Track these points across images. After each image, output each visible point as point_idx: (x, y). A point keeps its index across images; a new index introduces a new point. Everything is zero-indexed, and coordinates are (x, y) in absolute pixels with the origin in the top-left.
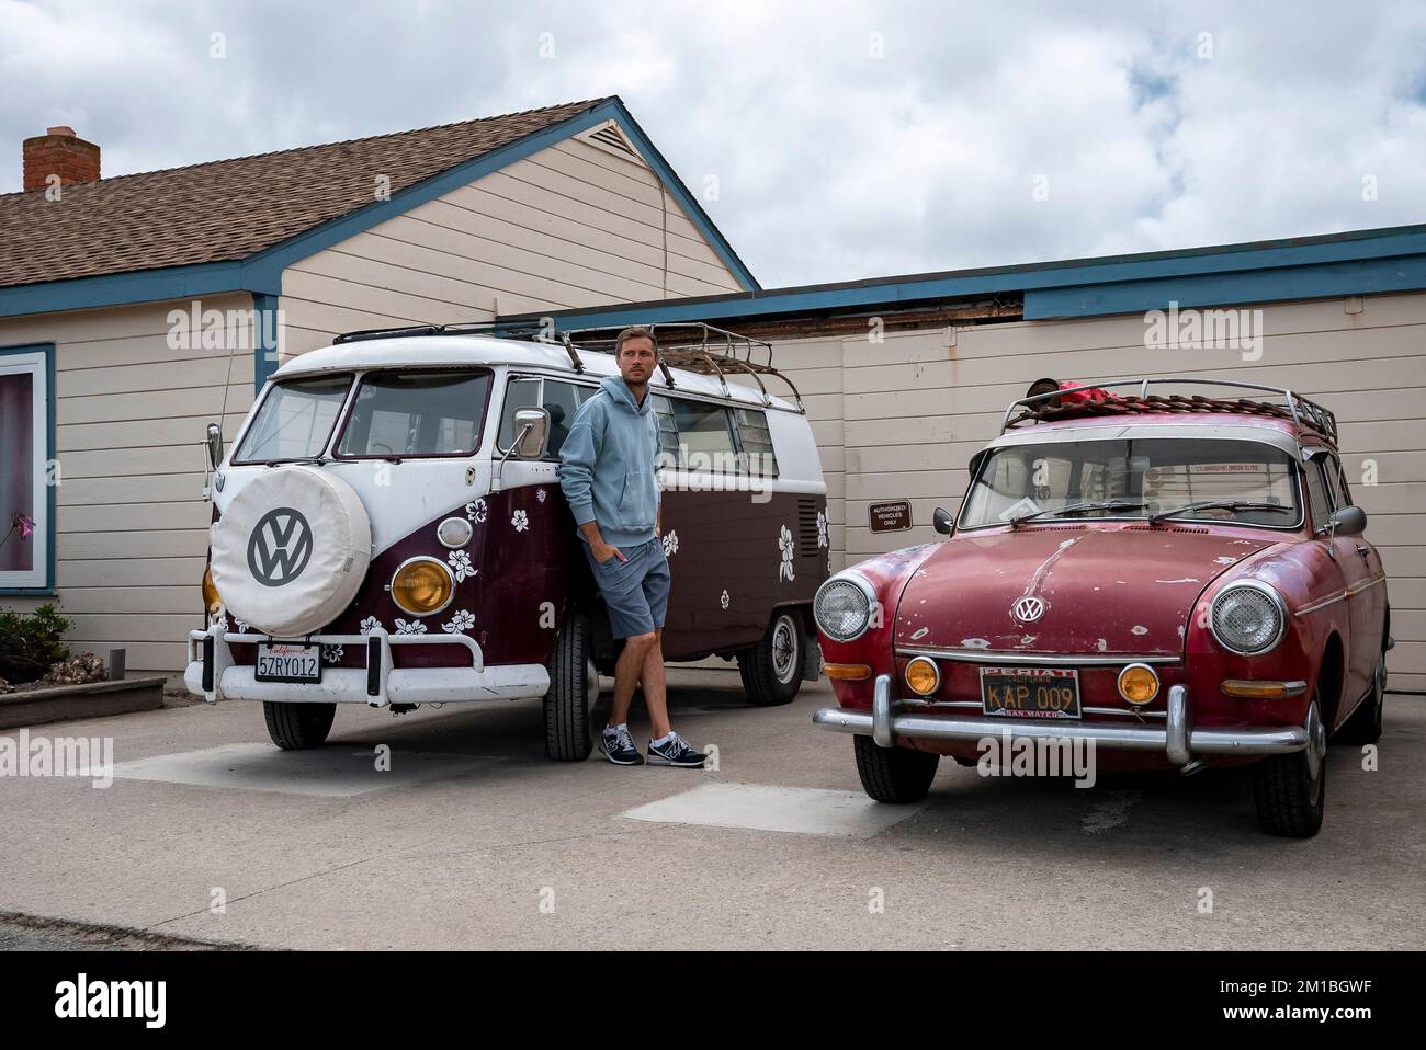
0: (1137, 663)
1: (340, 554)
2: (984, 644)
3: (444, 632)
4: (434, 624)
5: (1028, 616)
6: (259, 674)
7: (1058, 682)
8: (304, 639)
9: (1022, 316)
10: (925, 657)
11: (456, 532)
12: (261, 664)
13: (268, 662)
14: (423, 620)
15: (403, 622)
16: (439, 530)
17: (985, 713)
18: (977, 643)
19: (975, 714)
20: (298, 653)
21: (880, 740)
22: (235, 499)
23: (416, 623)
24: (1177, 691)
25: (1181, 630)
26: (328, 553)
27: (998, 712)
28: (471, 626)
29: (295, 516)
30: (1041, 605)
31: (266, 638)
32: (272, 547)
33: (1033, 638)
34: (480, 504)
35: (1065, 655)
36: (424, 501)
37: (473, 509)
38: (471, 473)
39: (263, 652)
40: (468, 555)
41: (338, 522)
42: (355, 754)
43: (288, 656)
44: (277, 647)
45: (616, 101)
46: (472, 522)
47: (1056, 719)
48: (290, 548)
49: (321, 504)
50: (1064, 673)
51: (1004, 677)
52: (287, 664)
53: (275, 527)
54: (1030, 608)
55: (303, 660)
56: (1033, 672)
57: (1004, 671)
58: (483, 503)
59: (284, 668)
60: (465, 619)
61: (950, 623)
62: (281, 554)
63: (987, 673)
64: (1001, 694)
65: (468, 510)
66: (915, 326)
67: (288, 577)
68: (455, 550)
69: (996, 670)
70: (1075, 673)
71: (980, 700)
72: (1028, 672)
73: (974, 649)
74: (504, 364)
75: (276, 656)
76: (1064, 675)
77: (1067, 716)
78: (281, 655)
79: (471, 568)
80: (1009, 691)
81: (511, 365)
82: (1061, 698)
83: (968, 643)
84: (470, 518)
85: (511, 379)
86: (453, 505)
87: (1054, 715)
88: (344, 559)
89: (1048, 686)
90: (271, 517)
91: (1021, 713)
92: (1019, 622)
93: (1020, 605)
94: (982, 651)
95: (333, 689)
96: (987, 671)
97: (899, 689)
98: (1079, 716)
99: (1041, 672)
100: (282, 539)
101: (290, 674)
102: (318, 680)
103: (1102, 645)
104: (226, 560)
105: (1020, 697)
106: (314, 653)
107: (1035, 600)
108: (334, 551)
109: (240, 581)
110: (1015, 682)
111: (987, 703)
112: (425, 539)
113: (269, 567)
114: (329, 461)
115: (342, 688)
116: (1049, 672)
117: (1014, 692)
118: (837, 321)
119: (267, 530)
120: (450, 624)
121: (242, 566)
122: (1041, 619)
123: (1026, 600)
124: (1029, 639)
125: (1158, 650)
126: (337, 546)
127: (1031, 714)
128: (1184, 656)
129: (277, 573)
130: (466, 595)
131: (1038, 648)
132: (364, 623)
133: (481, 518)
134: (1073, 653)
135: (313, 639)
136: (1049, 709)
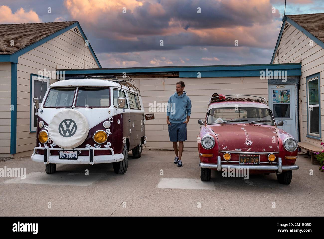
0: (271, 153)
1: (85, 130)
2: (240, 150)
3: (105, 147)
4: (103, 146)
5: (249, 144)
6: (60, 157)
7: (256, 157)
8: (73, 149)
9: (179, 76)
10: (227, 152)
11: (107, 125)
12: (61, 155)
13: (63, 155)
14: (100, 145)
15: (96, 145)
16: (104, 124)
17: (240, 163)
18: (239, 150)
19: (238, 164)
20: (71, 153)
21: (218, 169)
22: (55, 116)
23: (99, 145)
24: (280, 159)
25: (278, 147)
26: (82, 130)
27: (242, 163)
28: (110, 146)
29: (71, 121)
30: (251, 142)
31: (62, 149)
32: (65, 128)
33: (251, 149)
34: (111, 118)
35: (257, 152)
36: (99, 117)
37: (110, 119)
38: (109, 111)
39: (62, 152)
40: (110, 130)
41: (84, 123)
42: (68, 174)
43: (68, 153)
44: (65, 151)
45: (78, 22)
46: (110, 122)
47: (255, 164)
48: (70, 128)
49: (79, 118)
50: (257, 155)
51: (245, 156)
52: (68, 155)
53: (66, 124)
54: (249, 143)
55: (73, 154)
56: (251, 155)
57: (245, 155)
58: (112, 118)
59: (67, 156)
60: (109, 144)
61: (232, 146)
62: (68, 130)
63: (241, 156)
64: (243, 160)
65: (109, 119)
66: (155, 77)
67: (70, 135)
68: (107, 129)
69: (243, 155)
70: (259, 155)
71: (239, 161)
72: (250, 155)
73: (238, 151)
74: (112, 86)
75: (65, 153)
76: (257, 156)
77: (257, 164)
78: (66, 153)
79: (110, 133)
80: (245, 159)
81: (114, 87)
82: (256, 160)
83: (237, 150)
84: (110, 121)
85: (114, 90)
86: (106, 118)
87: (254, 164)
88: (86, 131)
89: (253, 158)
90: (65, 121)
91: (247, 163)
92: (247, 145)
93: (247, 142)
94: (240, 151)
95: (80, 161)
96: (241, 155)
97: (222, 159)
98: (259, 164)
99: (252, 155)
100: (68, 126)
101: (69, 158)
102: (77, 159)
103: (264, 150)
104: (53, 131)
105: (247, 160)
106: (76, 152)
107: (250, 141)
108: (83, 129)
109: (57, 136)
110: (246, 157)
111: (240, 161)
112: (100, 126)
113: (65, 133)
114: (74, 108)
115: (83, 160)
116: (254, 155)
117: (246, 159)
118: (138, 75)
119: (64, 124)
120: (106, 145)
121: (57, 132)
122: (252, 145)
123: (248, 141)
124: (250, 149)
125: (275, 151)
126: (84, 128)
127: (249, 164)
128: (279, 152)
129: (67, 134)
130: (110, 139)
131: (252, 150)
132: (86, 145)
133: (112, 121)
134: (259, 152)
135: (75, 149)
136: (253, 163)
